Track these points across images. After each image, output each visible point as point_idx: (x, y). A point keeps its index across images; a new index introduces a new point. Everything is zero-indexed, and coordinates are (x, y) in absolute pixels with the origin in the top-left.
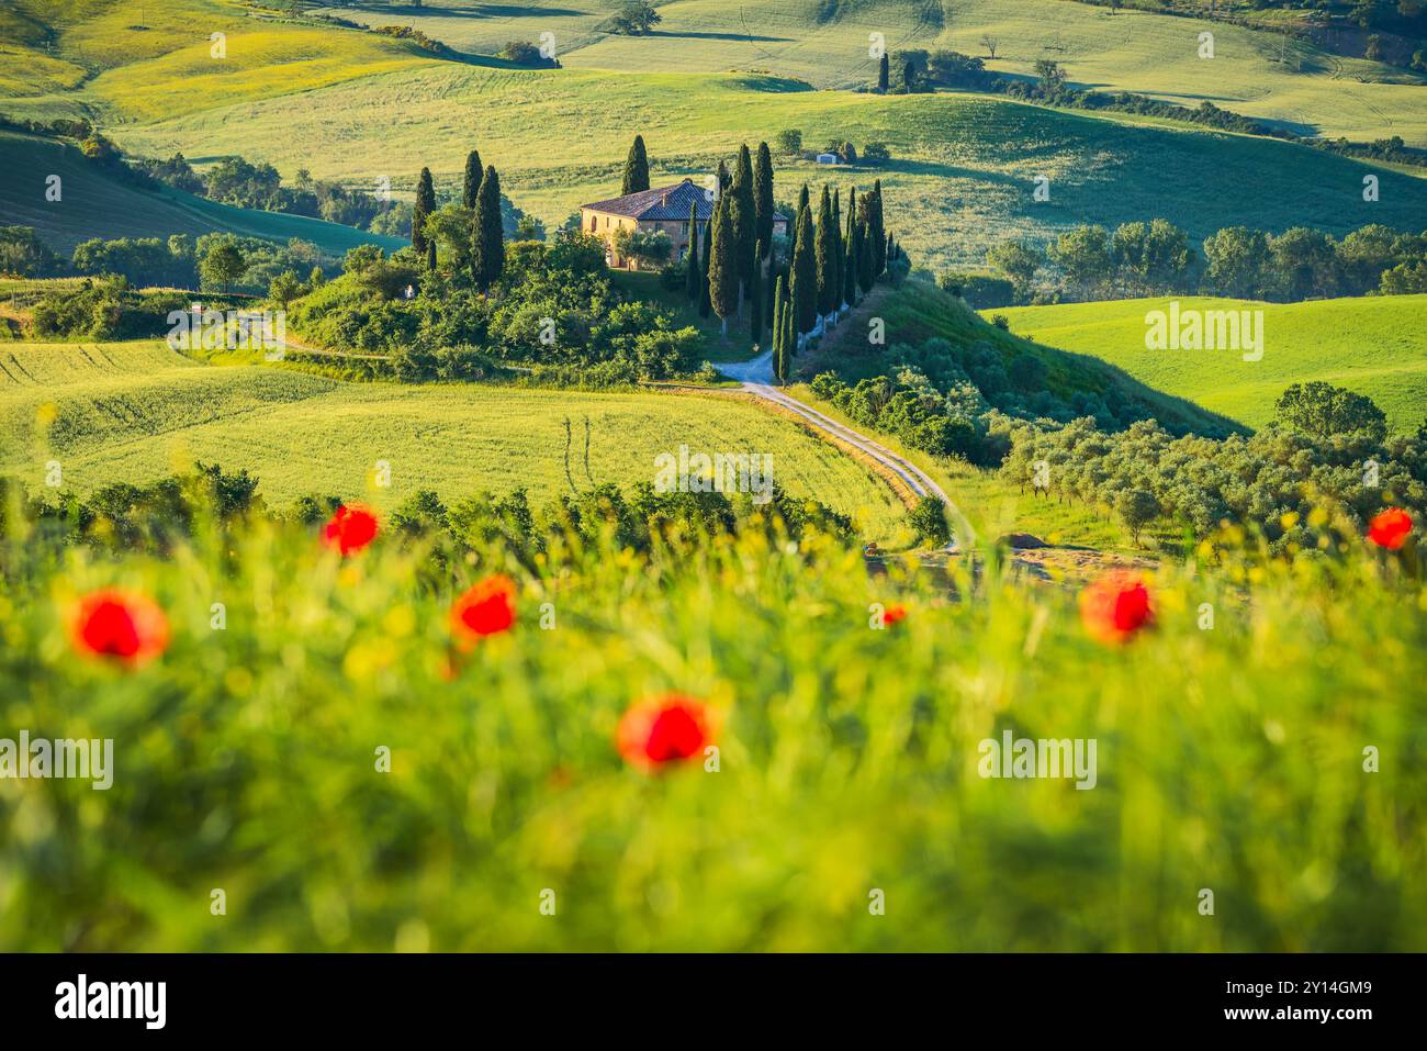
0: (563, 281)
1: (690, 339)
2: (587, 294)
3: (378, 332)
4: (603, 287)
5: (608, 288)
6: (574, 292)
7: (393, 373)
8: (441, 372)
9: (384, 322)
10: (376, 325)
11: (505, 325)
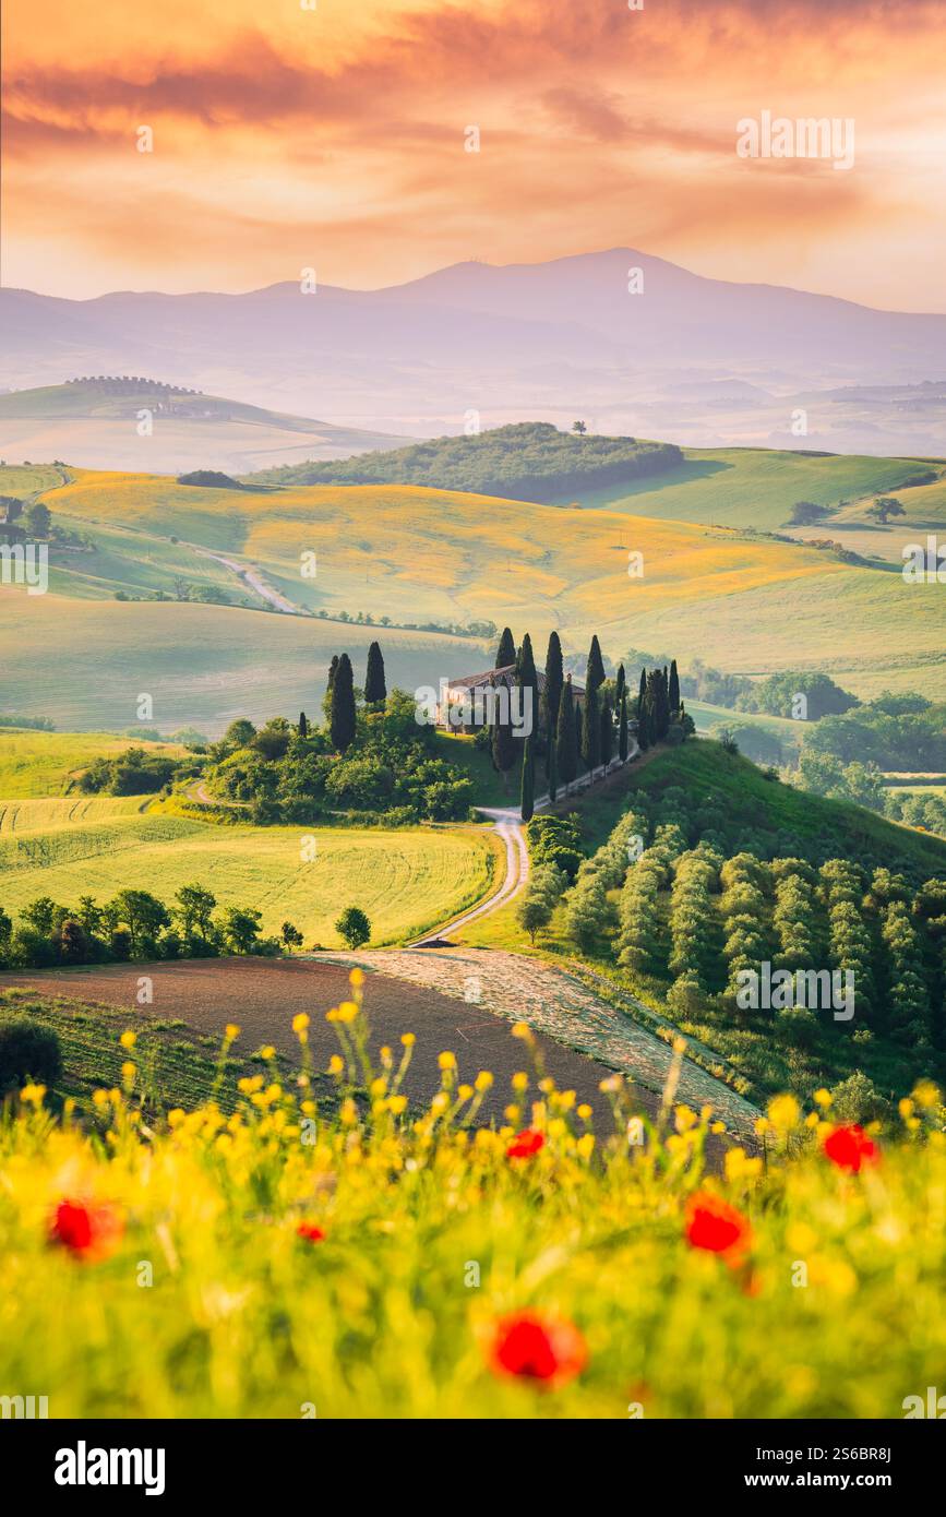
0: (391, 743)
1: (464, 788)
2: (404, 755)
3: (251, 785)
4: (419, 747)
5: (422, 748)
6: (397, 752)
7: (251, 818)
8: (283, 817)
9: (256, 778)
10: (249, 782)
11: (338, 776)
